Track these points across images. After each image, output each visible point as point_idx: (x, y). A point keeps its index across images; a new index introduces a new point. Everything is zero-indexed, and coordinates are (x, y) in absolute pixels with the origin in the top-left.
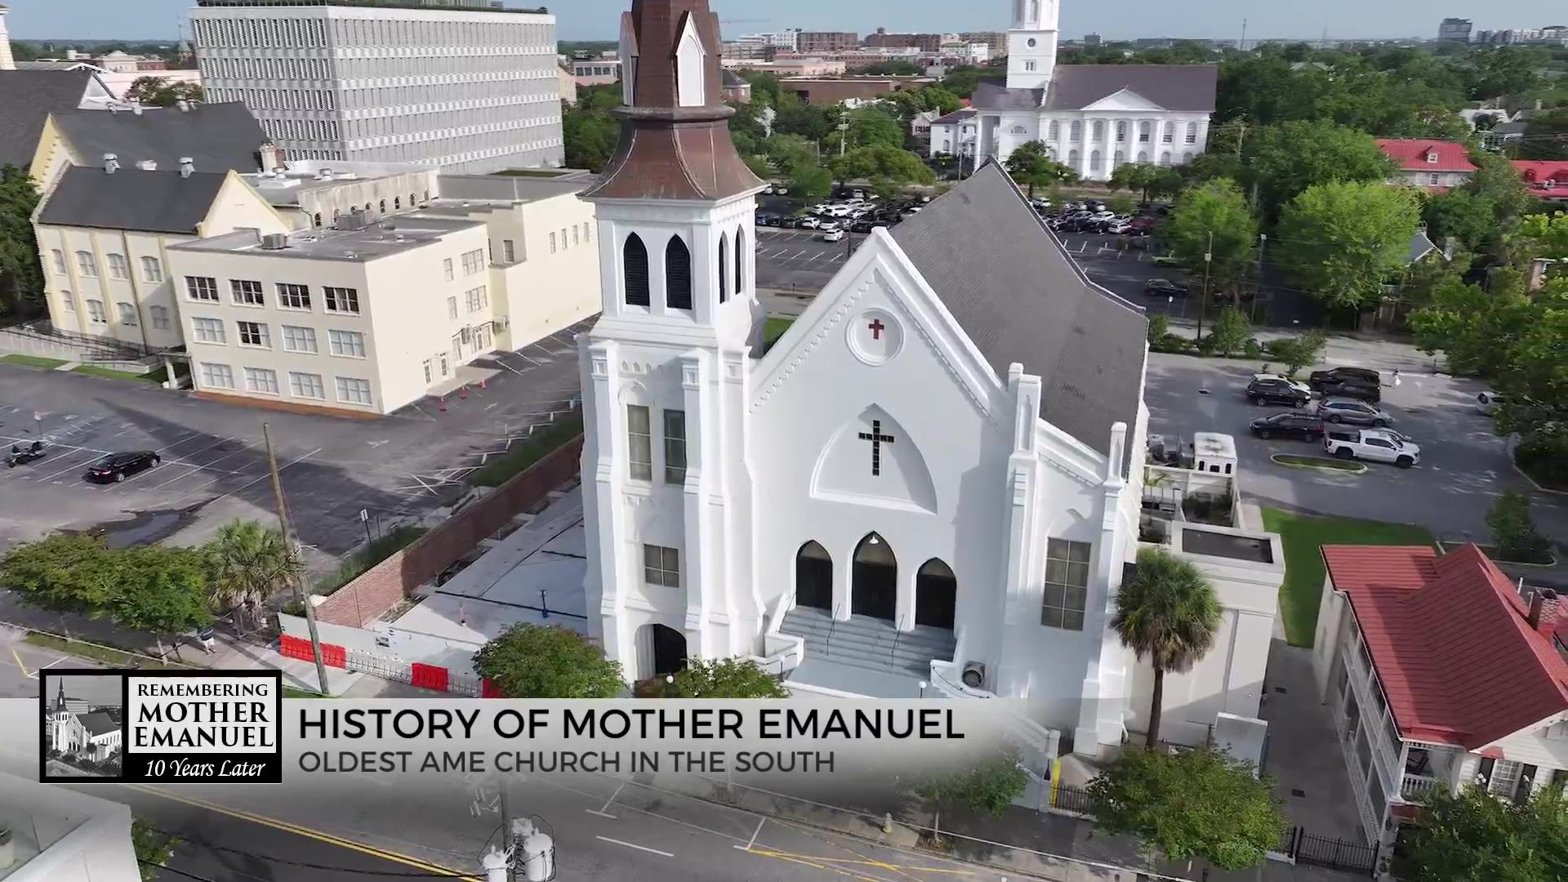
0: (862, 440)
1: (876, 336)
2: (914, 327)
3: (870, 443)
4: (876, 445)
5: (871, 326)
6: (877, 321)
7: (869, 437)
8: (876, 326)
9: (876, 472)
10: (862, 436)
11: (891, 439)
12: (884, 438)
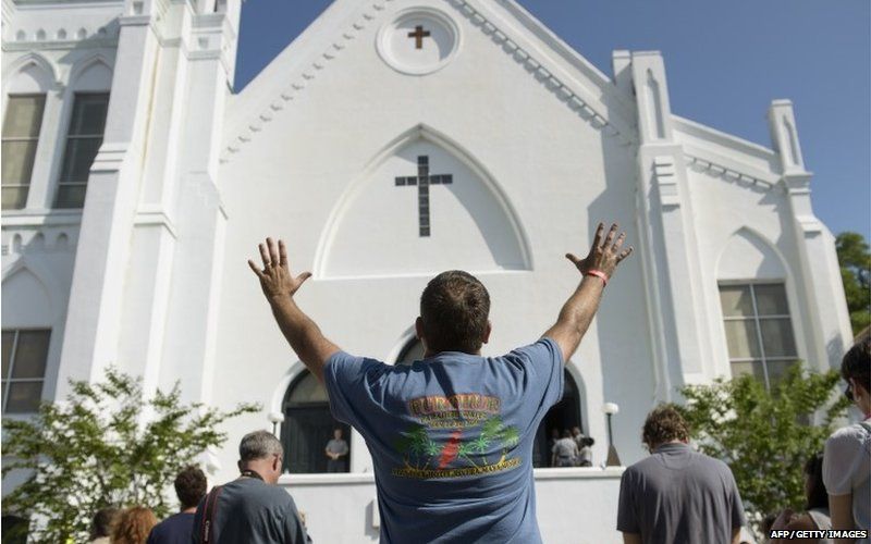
0: (401, 188)
1: (419, 46)
2: (476, 23)
3: (414, 190)
4: (424, 191)
5: (411, 35)
6: (419, 29)
7: (412, 181)
8: (419, 34)
9: (425, 231)
10: (400, 182)
11: (447, 179)
12: (436, 180)
